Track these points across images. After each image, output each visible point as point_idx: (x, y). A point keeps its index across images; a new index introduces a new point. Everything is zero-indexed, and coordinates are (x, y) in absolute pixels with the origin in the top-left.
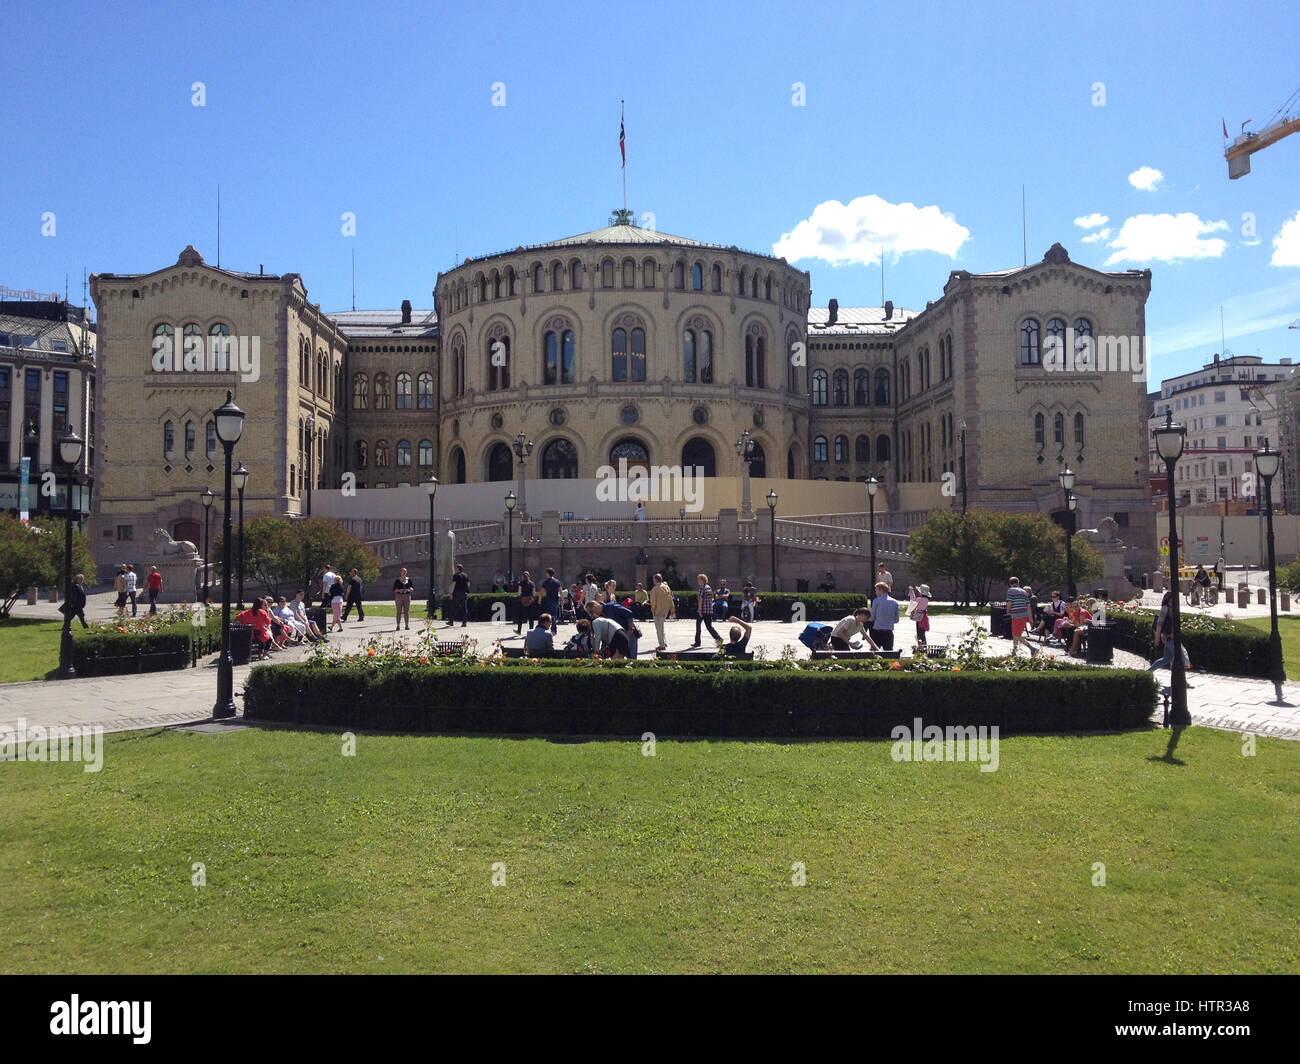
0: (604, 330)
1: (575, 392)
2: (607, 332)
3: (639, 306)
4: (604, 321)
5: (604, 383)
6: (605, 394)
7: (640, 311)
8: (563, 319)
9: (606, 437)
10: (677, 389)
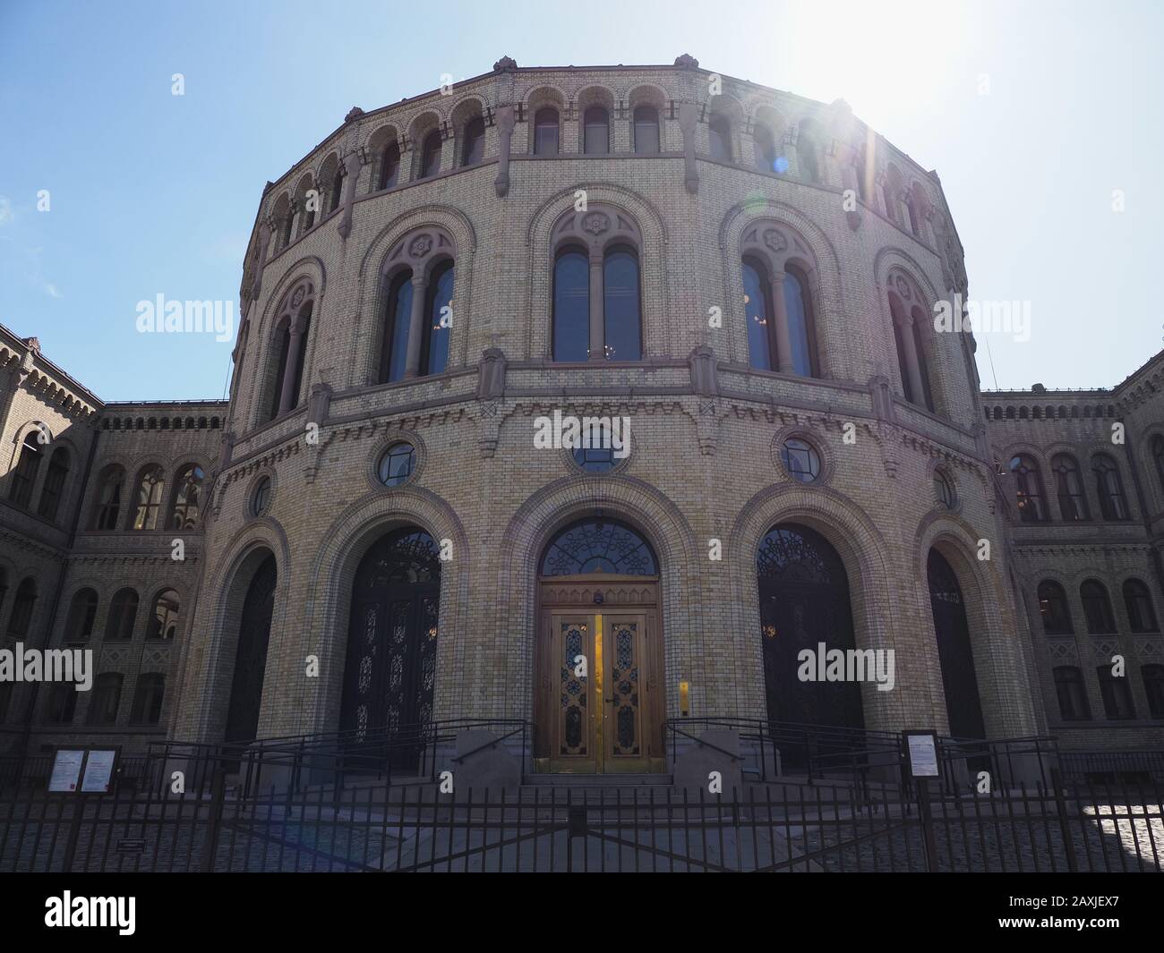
0: (529, 241)
1: (446, 393)
2: (539, 246)
3: (622, 189)
4: (532, 221)
5: (528, 365)
6: (529, 393)
7: (623, 199)
8: (434, 233)
9: (526, 508)
10: (732, 382)
